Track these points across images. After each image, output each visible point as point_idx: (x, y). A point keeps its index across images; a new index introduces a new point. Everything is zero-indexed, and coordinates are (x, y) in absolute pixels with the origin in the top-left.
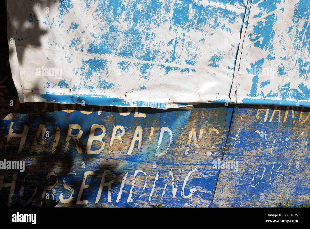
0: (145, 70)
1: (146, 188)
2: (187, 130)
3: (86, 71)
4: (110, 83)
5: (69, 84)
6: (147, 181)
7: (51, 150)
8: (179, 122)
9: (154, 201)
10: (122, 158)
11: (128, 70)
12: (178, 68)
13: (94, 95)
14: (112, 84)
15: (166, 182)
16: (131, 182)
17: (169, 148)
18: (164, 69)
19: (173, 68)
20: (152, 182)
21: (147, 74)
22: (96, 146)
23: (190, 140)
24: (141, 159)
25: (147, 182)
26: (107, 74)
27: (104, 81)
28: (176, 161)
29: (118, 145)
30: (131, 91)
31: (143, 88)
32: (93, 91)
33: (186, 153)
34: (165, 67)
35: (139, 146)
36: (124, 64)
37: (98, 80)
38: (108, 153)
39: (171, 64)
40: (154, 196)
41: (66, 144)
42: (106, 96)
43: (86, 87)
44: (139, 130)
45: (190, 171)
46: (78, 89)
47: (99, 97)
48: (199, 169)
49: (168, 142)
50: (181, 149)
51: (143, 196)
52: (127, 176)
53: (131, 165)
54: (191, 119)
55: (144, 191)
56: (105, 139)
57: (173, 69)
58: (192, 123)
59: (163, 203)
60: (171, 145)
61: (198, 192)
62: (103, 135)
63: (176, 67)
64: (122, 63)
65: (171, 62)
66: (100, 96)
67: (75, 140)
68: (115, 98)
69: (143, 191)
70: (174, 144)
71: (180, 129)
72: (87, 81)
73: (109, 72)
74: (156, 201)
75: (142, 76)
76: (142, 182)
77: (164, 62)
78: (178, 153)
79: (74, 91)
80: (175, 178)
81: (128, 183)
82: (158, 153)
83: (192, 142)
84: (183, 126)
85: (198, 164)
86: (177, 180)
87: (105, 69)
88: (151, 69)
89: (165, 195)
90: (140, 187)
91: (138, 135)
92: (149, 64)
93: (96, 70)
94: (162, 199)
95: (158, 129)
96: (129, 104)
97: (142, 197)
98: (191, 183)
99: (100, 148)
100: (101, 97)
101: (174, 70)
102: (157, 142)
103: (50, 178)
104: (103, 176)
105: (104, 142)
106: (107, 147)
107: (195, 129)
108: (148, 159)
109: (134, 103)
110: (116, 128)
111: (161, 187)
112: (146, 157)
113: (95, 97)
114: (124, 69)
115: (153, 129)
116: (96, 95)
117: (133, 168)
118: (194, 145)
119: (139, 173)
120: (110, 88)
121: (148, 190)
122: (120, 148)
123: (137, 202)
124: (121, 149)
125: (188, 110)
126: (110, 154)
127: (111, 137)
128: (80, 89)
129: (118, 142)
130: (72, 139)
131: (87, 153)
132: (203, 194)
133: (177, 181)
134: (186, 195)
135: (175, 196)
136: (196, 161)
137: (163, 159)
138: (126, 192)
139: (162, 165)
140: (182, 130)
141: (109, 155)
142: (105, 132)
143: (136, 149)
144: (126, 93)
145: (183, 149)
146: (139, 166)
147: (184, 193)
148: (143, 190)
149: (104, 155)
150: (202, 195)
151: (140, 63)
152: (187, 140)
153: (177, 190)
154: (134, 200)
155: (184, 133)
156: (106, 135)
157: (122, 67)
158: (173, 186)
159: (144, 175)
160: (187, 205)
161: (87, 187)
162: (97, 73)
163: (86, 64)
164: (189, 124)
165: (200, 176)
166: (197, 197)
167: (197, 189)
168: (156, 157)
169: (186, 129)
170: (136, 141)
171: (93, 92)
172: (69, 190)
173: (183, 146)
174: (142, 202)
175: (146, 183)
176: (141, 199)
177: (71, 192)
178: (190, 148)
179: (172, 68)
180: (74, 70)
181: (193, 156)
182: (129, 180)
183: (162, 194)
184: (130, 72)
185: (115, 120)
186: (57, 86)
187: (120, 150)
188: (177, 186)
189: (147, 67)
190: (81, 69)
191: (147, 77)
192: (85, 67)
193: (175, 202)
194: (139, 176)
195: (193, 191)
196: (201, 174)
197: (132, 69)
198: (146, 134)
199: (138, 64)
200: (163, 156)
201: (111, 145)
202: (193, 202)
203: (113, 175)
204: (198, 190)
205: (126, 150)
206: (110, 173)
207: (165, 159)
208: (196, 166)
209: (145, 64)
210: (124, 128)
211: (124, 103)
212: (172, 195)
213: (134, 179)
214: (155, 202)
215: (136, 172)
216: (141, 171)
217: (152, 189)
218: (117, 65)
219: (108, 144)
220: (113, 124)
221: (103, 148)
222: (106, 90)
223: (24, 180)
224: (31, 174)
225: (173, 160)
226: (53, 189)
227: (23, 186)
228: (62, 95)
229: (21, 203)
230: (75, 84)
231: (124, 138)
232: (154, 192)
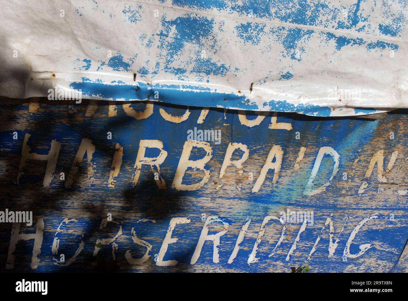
0: (293, 42)
1: (282, 243)
2: (368, 153)
3: (170, 39)
4: (219, 65)
5: (130, 63)
6: (285, 233)
7: (105, 183)
8: (353, 139)
9: (294, 262)
10: (242, 197)
11: (258, 41)
12: (362, 40)
13: (184, 87)
14: (223, 66)
15: (320, 235)
16: (257, 234)
17: (330, 181)
18: (333, 42)
19: (352, 39)
20: (294, 234)
21: (297, 50)
22: (193, 177)
23: (372, 169)
24: (277, 199)
25: (285, 234)
26: (213, 47)
27: (208, 61)
28: (340, 203)
29: (236, 176)
30: (262, 82)
31: (287, 76)
32: (183, 78)
33: (361, 191)
34: (336, 38)
35: (275, 178)
36: (249, 29)
37: (194, 57)
38: (215, 189)
39: (348, 31)
40: (295, 255)
41: (136, 173)
42: (209, 89)
43: (169, 70)
44: (276, 151)
45: (364, 219)
46: (152, 73)
47: (193, 90)
48: (380, 216)
49: (331, 172)
50: (353, 184)
51: (276, 254)
52: (250, 226)
53: (257, 208)
54: (378, 133)
55: (278, 247)
56: (211, 166)
57: (350, 42)
58: (378, 141)
59: (311, 264)
60: (335, 177)
61: (373, 249)
62: (207, 159)
63: (358, 39)
64: (245, 28)
65: (348, 28)
66: (197, 88)
67: (153, 166)
68: (226, 93)
69: (276, 247)
70: (341, 176)
71: (355, 151)
72: (172, 59)
73: (219, 43)
74: (298, 261)
75: (285, 54)
76: (276, 234)
77: (335, 28)
78: (347, 191)
79: (142, 76)
80: (335, 229)
81: (250, 235)
82: (309, 190)
83: (374, 173)
84: (361, 145)
85: (380, 208)
86: (339, 231)
87: (210, 37)
88: (306, 41)
89: (315, 252)
90: (271, 241)
91: (274, 160)
92: (303, 31)
93: (192, 39)
94: (309, 258)
95: (313, 150)
96: (256, 107)
97: (273, 255)
98: (363, 236)
99: (201, 180)
100: (198, 91)
101: (354, 44)
102: (309, 172)
103: (106, 227)
104: (205, 225)
105: (209, 171)
106: (215, 178)
107: (382, 151)
108: (290, 198)
109: (265, 104)
110: (231, 148)
111: (310, 242)
112: (286, 197)
113: (184, 90)
114: (249, 38)
115: (303, 149)
116: (188, 87)
117: (261, 213)
118: (377, 179)
119: (272, 220)
120: (218, 73)
121: (285, 246)
122: (239, 181)
123: (266, 262)
124: (240, 183)
125: (373, 120)
126: (219, 191)
127: (221, 163)
128: (155, 73)
129: (236, 171)
130: (146, 165)
131: (175, 188)
132: (381, 253)
133: (338, 233)
134: (351, 253)
135: (333, 255)
136: (378, 203)
137: (318, 200)
138: (246, 248)
139: (314, 209)
140: (358, 152)
141: (217, 192)
142: (210, 154)
143: (268, 183)
144: (252, 84)
145: (356, 184)
146: (272, 211)
147: (348, 251)
148: (277, 245)
149: (208, 191)
150: (379, 253)
151: (284, 28)
152: (365, 170)
153: (338, 246)
154: (259, 260)
155: (362, 158)
156: (212, 159)
157: (245, 35)
158: (331, 240)
159: (281, 224)
160: (352, 267)
161: (175, 242)
162: (193, 46)
163: (170, 27)
164: (372, 142)
165: (381, 226)
166: (371, 257)
167: (372, 245)
168: (305, 196)
169: (365, 151)
170: (269, 170)
171: (183, 80)
172: (141, 246)
173: (356, 180)
174: (274, 263)
175: (283, 236)
176: (272, 258)
177: (147, 249)
178: (369, 184)
179: (349, 39)
180: (143, 37)
181: (373, 195)
182: (252, 231)
183: (310, 251)
184: (262, 45)
185: (232, 133)
186: (105, 67)
187: (237, 185)
188: (338, 240)
189: (298, 37)
190: (159, 35)
191: (297, 56)
192: (168, 32)
193: (332, 262)
194: (272, 225)
195: (366, 248)
196: (383, 223)
197: (266, 39)
198: (289, 159)
199: (281, 30)
200: (318, 196)
201: (221, 176)
202: (363, 264)
203: (224, 223)
204: (374, 246)
205: (249, 184)
206: (219, 220)
207: (321, 199)
208: (376, 211)
209: (294, 30)
210: (248, 148)
211: (245, 104)
212: (328, 252)
213: (261, 229)
214: (297, 263)
215: (266, 220)
216: (275, 218)
217: (293, 244)
218: (235, 30)
219: (216, 174)
220: (228, 141)
221: (207, 181)
222: (211, 77)
223: (58, 229)
224: (70, 221)
225: (336, 201)
226: (112, 243)
227: (57, 238)
228: (116, 84)
229: (56, 264)
230: (144, 65)
231: (247, 165)
232: (297, 249)
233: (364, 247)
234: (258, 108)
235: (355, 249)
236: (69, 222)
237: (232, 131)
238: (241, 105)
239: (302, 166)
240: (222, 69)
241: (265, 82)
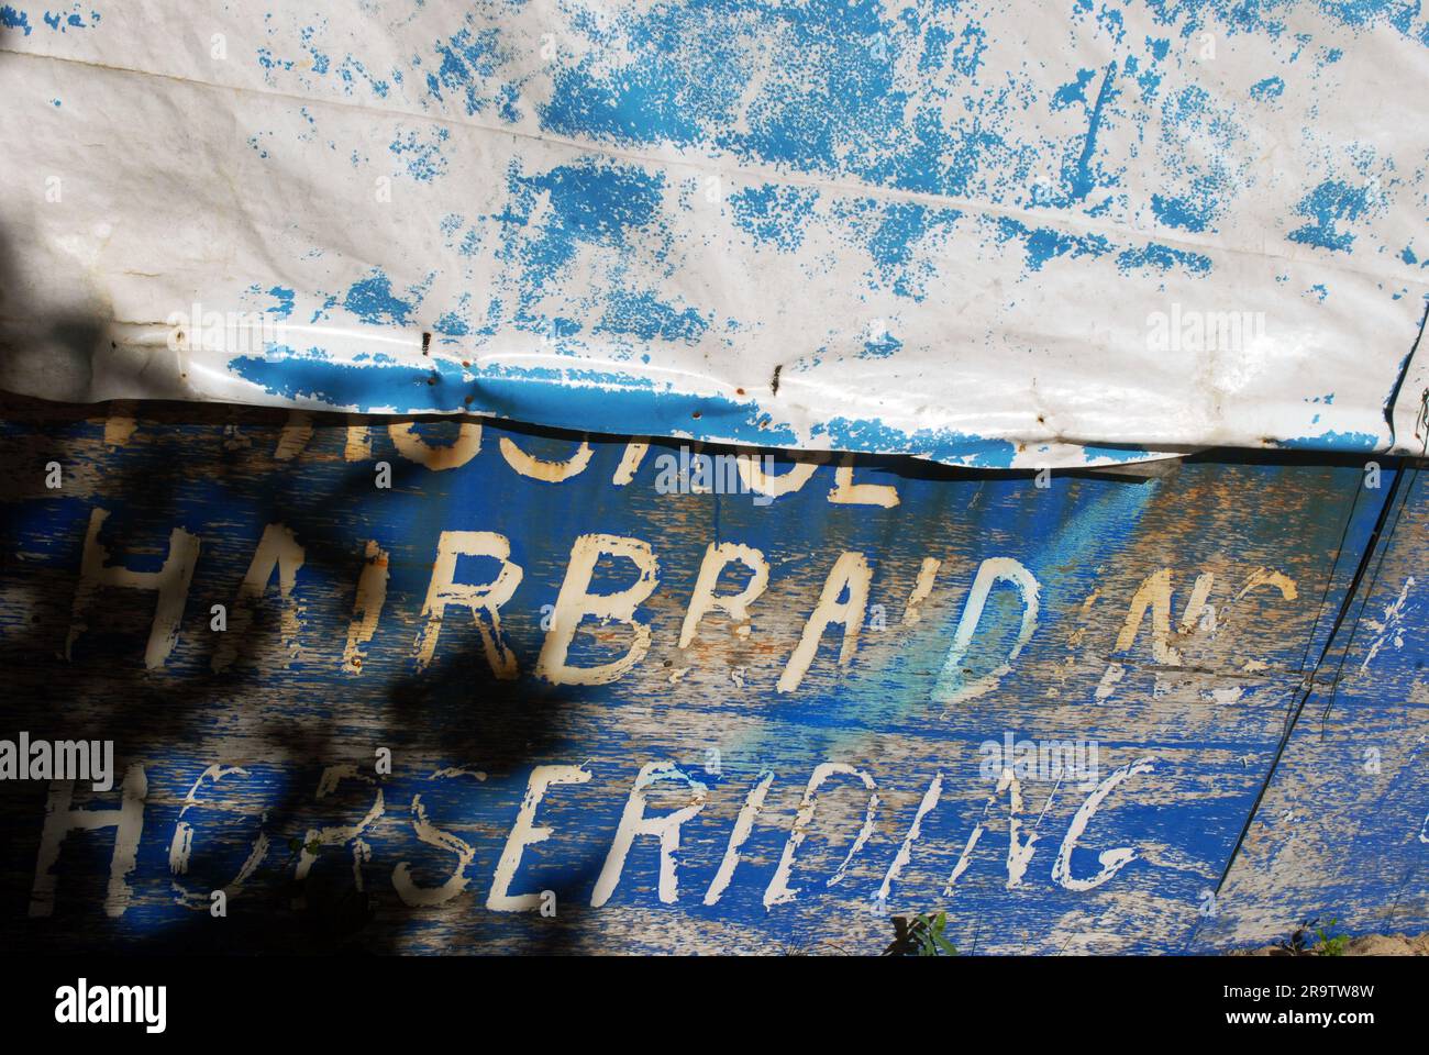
0: (900, 243)
1: (866, 844)
2: (1124, 577)
3: (532, 232)
4: (679, 309)
5: (412, 300)
6: (877, 814)
7: (334, 659)
8: (1081, 536)
9: (905, 902)
10: (747, 705)
11: (798, 241)
12: (1101, 240)
13: (572, 375)
14: (691, 314)
15: (981, 820)
16: (791, 818)
17: (1011, 662)
18: (1018, 247)
19: (1073, 239)
20: (904, 817)
21: (912, 267)
22: (599, 643)
23: (1135, 627)
24: (852, 713)
25: (877, 818)
26: (661, 256)
27: (645, 299)
28: (1042, 726)
29: (727, 642)
30: (809, 362)
31: (888, 348)
32: (570, 347)
33: (1103, 691)
34: (1026, 233)
35: (848, 649)
36: (770, 205)
37: (606, 287)
38: (667, 680)
39: (1063, 214)
40: (907, 879)
41: (426, 630)
42: (649, 383)
43: (530, 324)
44: (851, 570)
45: (1111, 774)
46: (479, 333)
47: (601, 385)
48: (1161, 767)
49: (1013, 634)
50: (1080, 669)
51: (849, 878)
52: (770, 792)
53: (792, 739)
54: (1154, 520)
55: (855, 856)
56: (652, 614)
57: (1069, 247)
58: (1154, 542)
59: (954, 909)
60: (1025, 650)
61: (1141, 865)
62: (641, 591)
63: (1090, 237)
64: (758, 200)
65: (1060, 206)
66: (612, 379)
67: (478, 610)
68: (701, 395)
69: (850, 855)
70: (1045, 646)
71: (1086, 573)
72: (539, 292)
73: (678, 245)
74: (916, 899)
75: (877, 280)
76: (849, 817)
77: (1023, 204)
78: (1062, 690)
79: (448, 342)
80: (1026, 804)
81: (771, 819)
82: (949, 686)
83: (1143, 637)
84: (1104, 554)
85: (1159, 741)
86: (1039, 811)
87: (653, 228)
88: (939, 240)
89: (965, 873)
90: (835, 840)
91: (844, 597)
92: (931, 212)
93: (598, 233)
94: (948, 891)
95: (961, 569)
96: (790, 437)
97: (841, 881)
98: (1111, 825)
99: (623, 653)
100: (616, 387)
101: (1079, 252)
102: (950, 634)
103: (336, 791)
104: (636, 789)
105: (647, 627)
106: (665, 649)
107: (1167, 572)
108: (890, 712)
109: (816, 430)
110: (715, 560)
111: (950, 841)
112: (881, 706)
113: (575, 384)
114: (770, 232)
115: (930, 565)
116: (585, 376)
117: (805, 754)
118: (1151, 654)
119: (836, 775)
120: (678, 335)
121: (878, 853)
122: (737, 658)
123: (818, 902)
124: (742, 663)
125: (1140, 480)
126: (677, 686)
127: (685, 602)
128: (488, 331)
129: (729, 628)
130: (458, 606)
131: (544, 678)
132: (1164, 876)
133: (1036, 816)
134: (1075, 875)
135: (1020, 881)
136: (1154, 727)
137: (976, 717)
138: (758, 860)
139: (965, 742)
140: (1094, 575)
141: (672, 689)
142: (652, 576)
143: (824, 664)
144: (778, 369)
145: (1090, 670)
146: (838, 747)
147: (1066, 868)
148: (852, 851)
149: (643, 688)
150: (1158, 877)
151: (872, 203)
152: (1116, 628)
153: (1035, 855)
154: (797, 895)
155: (1107, 592)
156: (656, 592)
157: (755, 222)
158: (1014, 836)
159: (864, 788)
160: (1077, 919)
161: (546, 838)
162: (602, 251)
163: (534, 195)
164: (1139, 546)
165: (1164, 794)
166: (1133, 888)
167: (1138, 851)
168: (937, 704)
169: (1116, 572)
170: (830, 625)
171: (571, 353)
172: (443, 850)
173: (1090, 657)
174: (843, 904)
175: (869, 823)
176: (837, 889)
177: (458, 859)
178: (1129, 669)
179: (1065, 239)
180: (451, 225)
181: (1140, 703)
182: (778, 807)
183: (951, 870)
184: (807, 252)
185: (717, 515)
186: (337, 312)
187: (733, 669)
188: (1034, 837)
189: (915, 229)
190: (499, 219)
191: (913, 286)
192: (526, 210)
193: (1018, 903)
194: (837, 792)
195: (1118, 862)
196: (1168, 786)
197: (821, 236)
198: (890, 593)
199: (863, 208)
200: (977, 704)
201: (684, 642)
202: (1111, 909)
203: (691, 783)
204: (1143, 855)
205: (769, 667)
206: (677, 774)
207: (984, 714)
208: (1147, 751)
209: (902, 210)
210: (766, 559)
211: (756, 427)
212: (1006, 873)
213: (804, 803)
214: (912, 903)
215: (820, 774)
216: (846, 769)
217: (900, 846)
218: (729, 208)
219: (670, 635)
220: (704, 538)
221: (641, 658)
222: (657, 344)
223: (190, 798)
224: (225, 772)
225: (1029, 719)
226: (354, 840)
227: (185, 824)
228: (370, 362)
229: (181, 902)
230: (452, 306)
231: (761, 611)
232: (913, 862)
233: (1113, 858)
234: (795, 442)
235: (1085, 863)
236: (222, 777)
237: (718, 509)
238: (746, 431)
239: (929, 613)
240: (688, 321)
241: (817, 362)
